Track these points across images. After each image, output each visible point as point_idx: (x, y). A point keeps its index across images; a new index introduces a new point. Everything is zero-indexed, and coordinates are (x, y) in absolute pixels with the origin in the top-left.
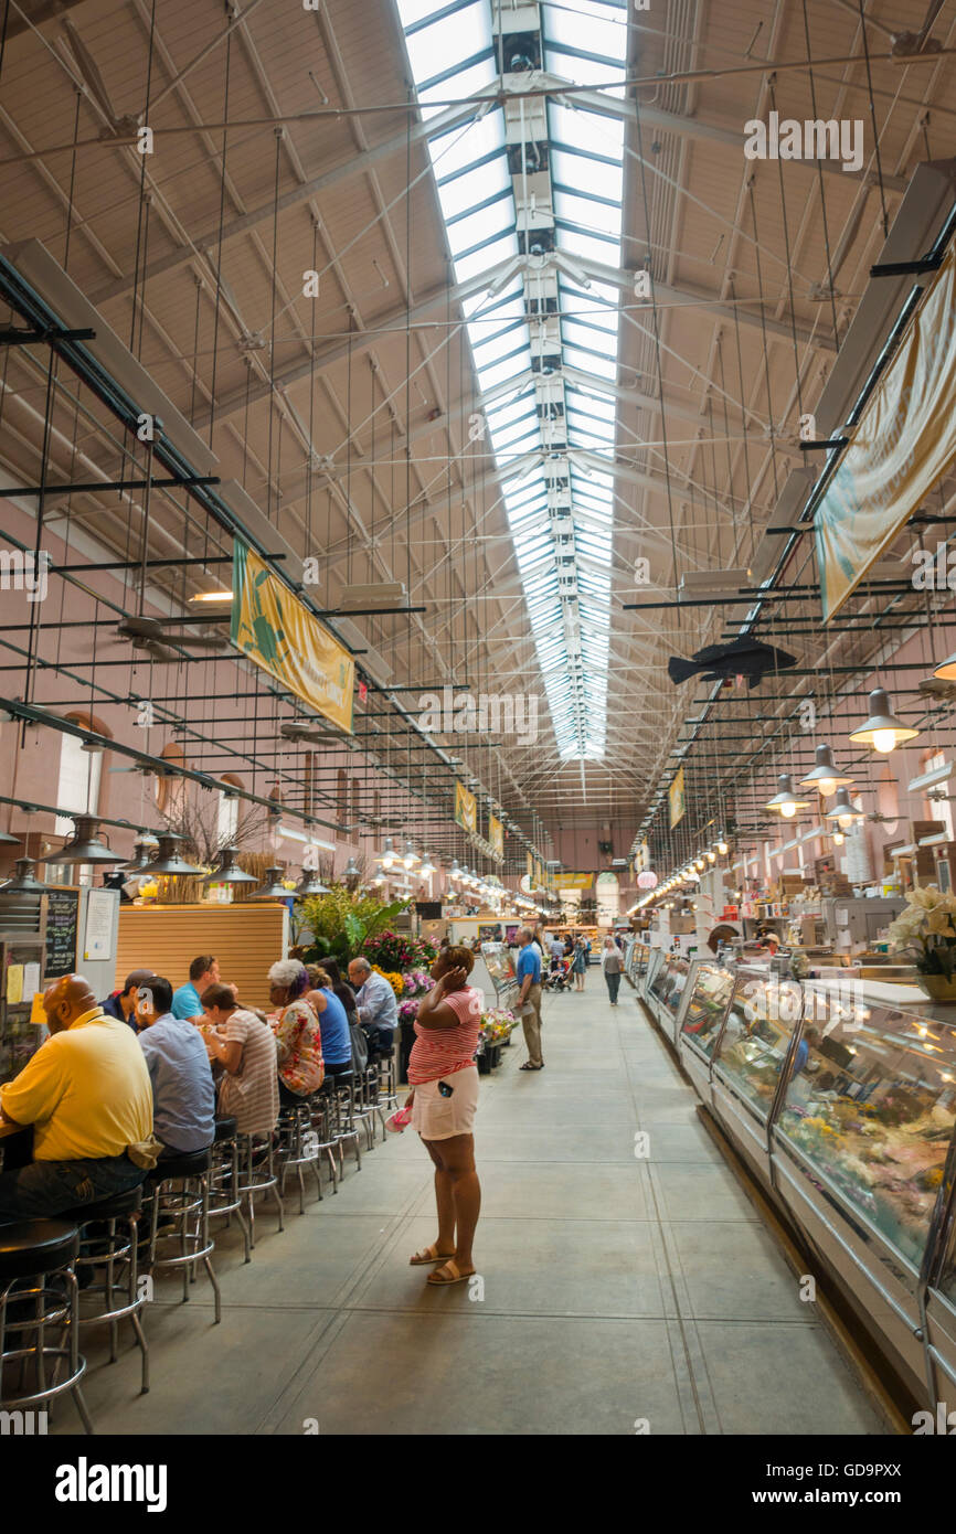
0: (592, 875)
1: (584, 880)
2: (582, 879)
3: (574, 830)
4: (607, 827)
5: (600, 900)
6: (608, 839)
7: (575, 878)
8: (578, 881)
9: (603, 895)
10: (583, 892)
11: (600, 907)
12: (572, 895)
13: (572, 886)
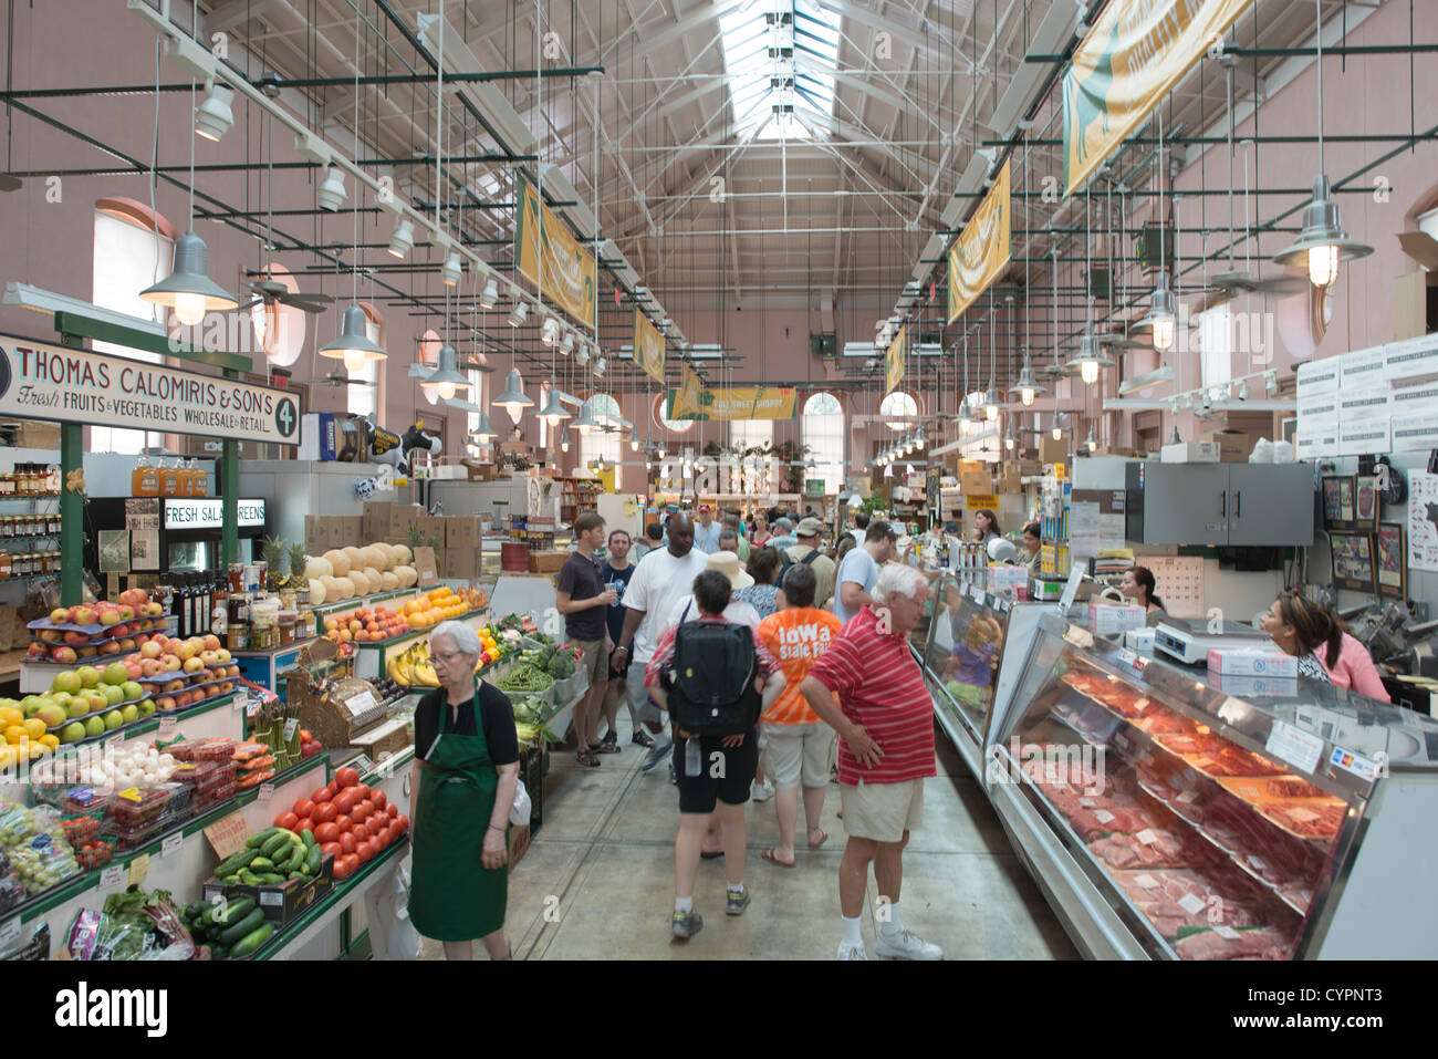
0: (793, 393)
1: (777, 403)
2: (775, 399)
3: (763, 311)
4: (827, 306)
5: (806, 441)
6: (828, 328)
7: (760, 397)
8: (764, 404)
9: (814, 436)
10: (777, 425)
11: (807, 458)
12: (755, 432)
13: (753, 415)
